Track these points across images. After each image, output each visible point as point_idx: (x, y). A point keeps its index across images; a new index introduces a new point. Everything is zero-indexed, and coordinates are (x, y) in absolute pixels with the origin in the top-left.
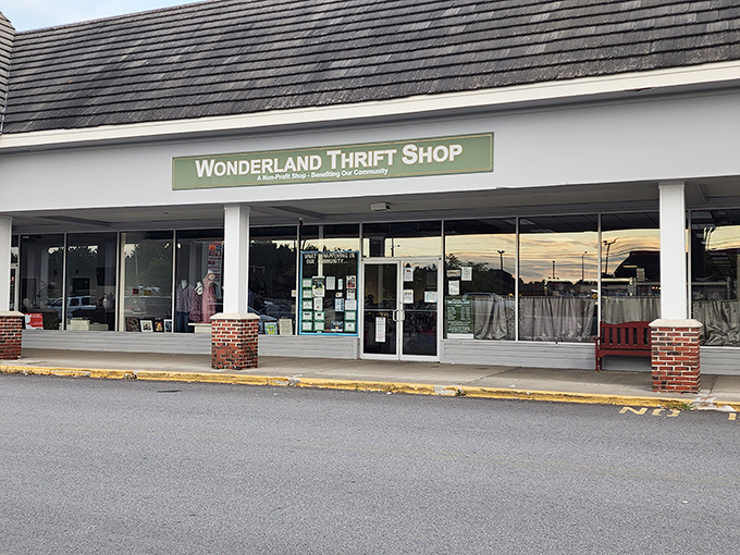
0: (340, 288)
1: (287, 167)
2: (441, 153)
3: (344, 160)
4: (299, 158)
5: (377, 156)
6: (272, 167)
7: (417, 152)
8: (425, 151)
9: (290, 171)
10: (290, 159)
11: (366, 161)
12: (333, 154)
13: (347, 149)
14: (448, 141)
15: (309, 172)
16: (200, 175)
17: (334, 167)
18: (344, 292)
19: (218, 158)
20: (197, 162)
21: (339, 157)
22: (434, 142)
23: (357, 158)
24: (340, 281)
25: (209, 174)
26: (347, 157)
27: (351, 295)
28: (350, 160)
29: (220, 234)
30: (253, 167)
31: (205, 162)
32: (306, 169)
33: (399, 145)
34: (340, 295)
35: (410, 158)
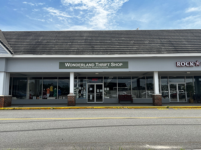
0: (82, 89)
1: (87, 65)
2: (118, 65)
3: (99, 65)
4: (89, 64)
5: (106, 64)
6: (83, 65)
7: (114, 64)
8: (115, 64)
9: (87, 66)
10: (87, 64)
11: (104, 65)
12: (97, 63)
13: (100, 63)
14: (120, 63)
15: (92, 67)
16: (66, 66)
17: (97, 66)
18: (83, 90)
19: (71, 63)
20: (66, 63)
21: (98, 64)
22: (117, 63)
23: (102, 65)
24: (82, 88)
25: (68, 66)
26: (100, 64)
27: (85, 90)
28: (100, 65)
29: (69, 78)
30: (79, 65)
31: (67, 64)
32: (91, 66)
33: (110, 63)
34: (82, 90)
35: (113, 65)
